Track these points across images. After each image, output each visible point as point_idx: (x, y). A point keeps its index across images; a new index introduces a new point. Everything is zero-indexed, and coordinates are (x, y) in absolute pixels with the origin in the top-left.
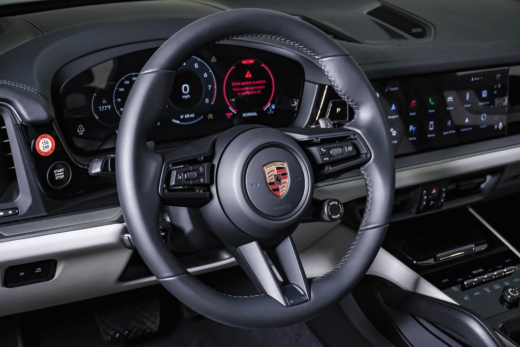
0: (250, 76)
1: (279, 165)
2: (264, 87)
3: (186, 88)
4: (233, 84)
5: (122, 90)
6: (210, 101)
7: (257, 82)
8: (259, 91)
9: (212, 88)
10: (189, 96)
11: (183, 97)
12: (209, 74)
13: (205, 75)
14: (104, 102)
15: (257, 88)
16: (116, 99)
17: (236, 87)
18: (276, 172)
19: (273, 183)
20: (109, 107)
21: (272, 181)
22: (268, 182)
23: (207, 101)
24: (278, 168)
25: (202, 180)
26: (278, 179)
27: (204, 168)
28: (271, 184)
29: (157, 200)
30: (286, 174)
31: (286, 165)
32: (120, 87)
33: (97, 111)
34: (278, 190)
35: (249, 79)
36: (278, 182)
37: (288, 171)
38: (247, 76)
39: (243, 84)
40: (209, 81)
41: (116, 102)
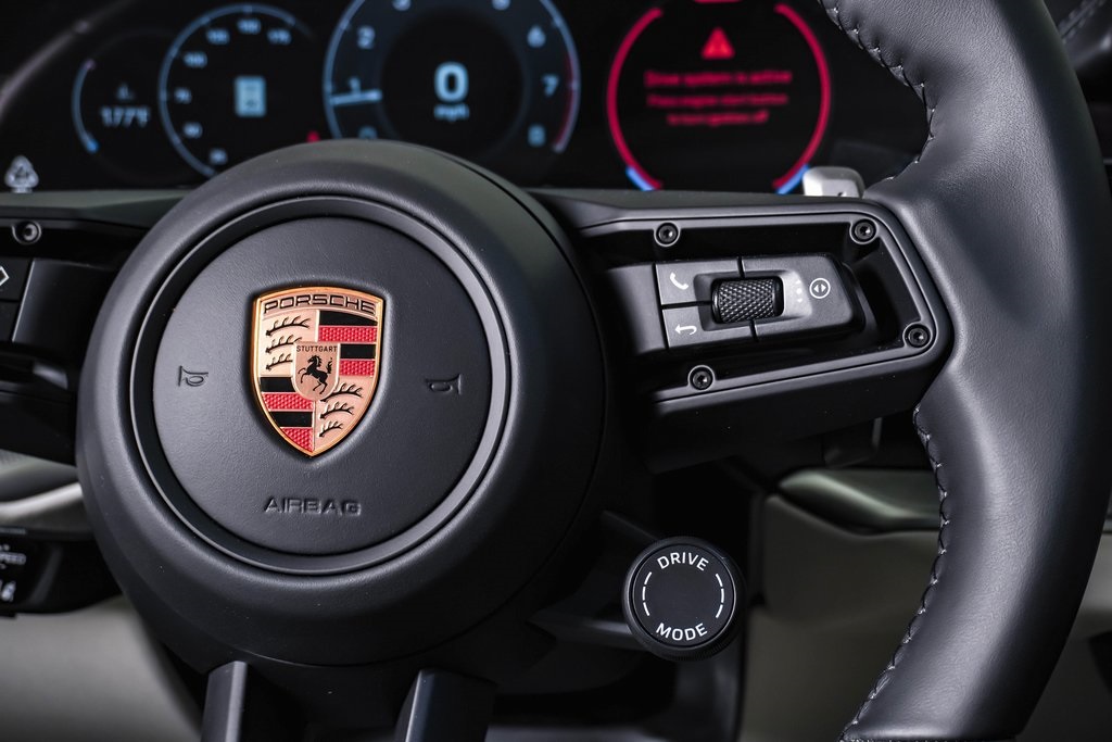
0: (725, 50)
1: (348, 300)
2: (782, 99)
3: (451, 82)
4: (653, 79)
5: (196, 60)
6: (552, 135)
7: (756, 79)
8: (762, 117)
9: (563, 88)
10: (460, 112)
11: (441, 112)
12: (551, 34)
13: (536, 37)
14: (123, 93)
15: (754, 100)
16: (171, 88)
17: (663, 91)
19: (280, 384)
20: (143, 115)
21: (277, 372)
22: (260, 371)
23: (537, 135)
24: (327, 318)
26: (318, 370)
28: (271, 384)
31: (380, 310)
32: (190, 47)
33: (95, 125)
34: (304, 419)
35: (717, 64)
36: (311, 380)
37: (384, 340)
38: (711, 50)
39: (692, 80)
40: (551, 56)
41: (173, 103)
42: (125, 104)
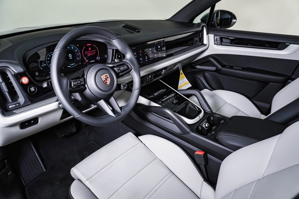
0: (90, 49)
1: (106, 75)
2: (95, 52)
3: (70, 55)
4: (86, 52)
5: (48, 58)
6: (79, 59)
7: (93, 51)
9: (79, 54)
10: (72, 58)
11: (70, 58)
12: (77, 50)
14: (43, 63)
15: (93, 53)
16: (47, 62)
17: (87, 53)
18: (105, 77)
20: (45, 65)
23: (78, 59)
24: (105, 76)
25: (82, 83)
26: (106, 79)
27: (82, 79)
28: (104, 81)
29: (68, 92)
30: (108, 77)
32: (48, 57)
33: (41, 67)
34: (107, 82)
35: (90, 50)
37: (109, 76)
38: (89, 49)
39: (88, 52)
40: (78, 52)
41: (47, 63)
42: (43, 64)
